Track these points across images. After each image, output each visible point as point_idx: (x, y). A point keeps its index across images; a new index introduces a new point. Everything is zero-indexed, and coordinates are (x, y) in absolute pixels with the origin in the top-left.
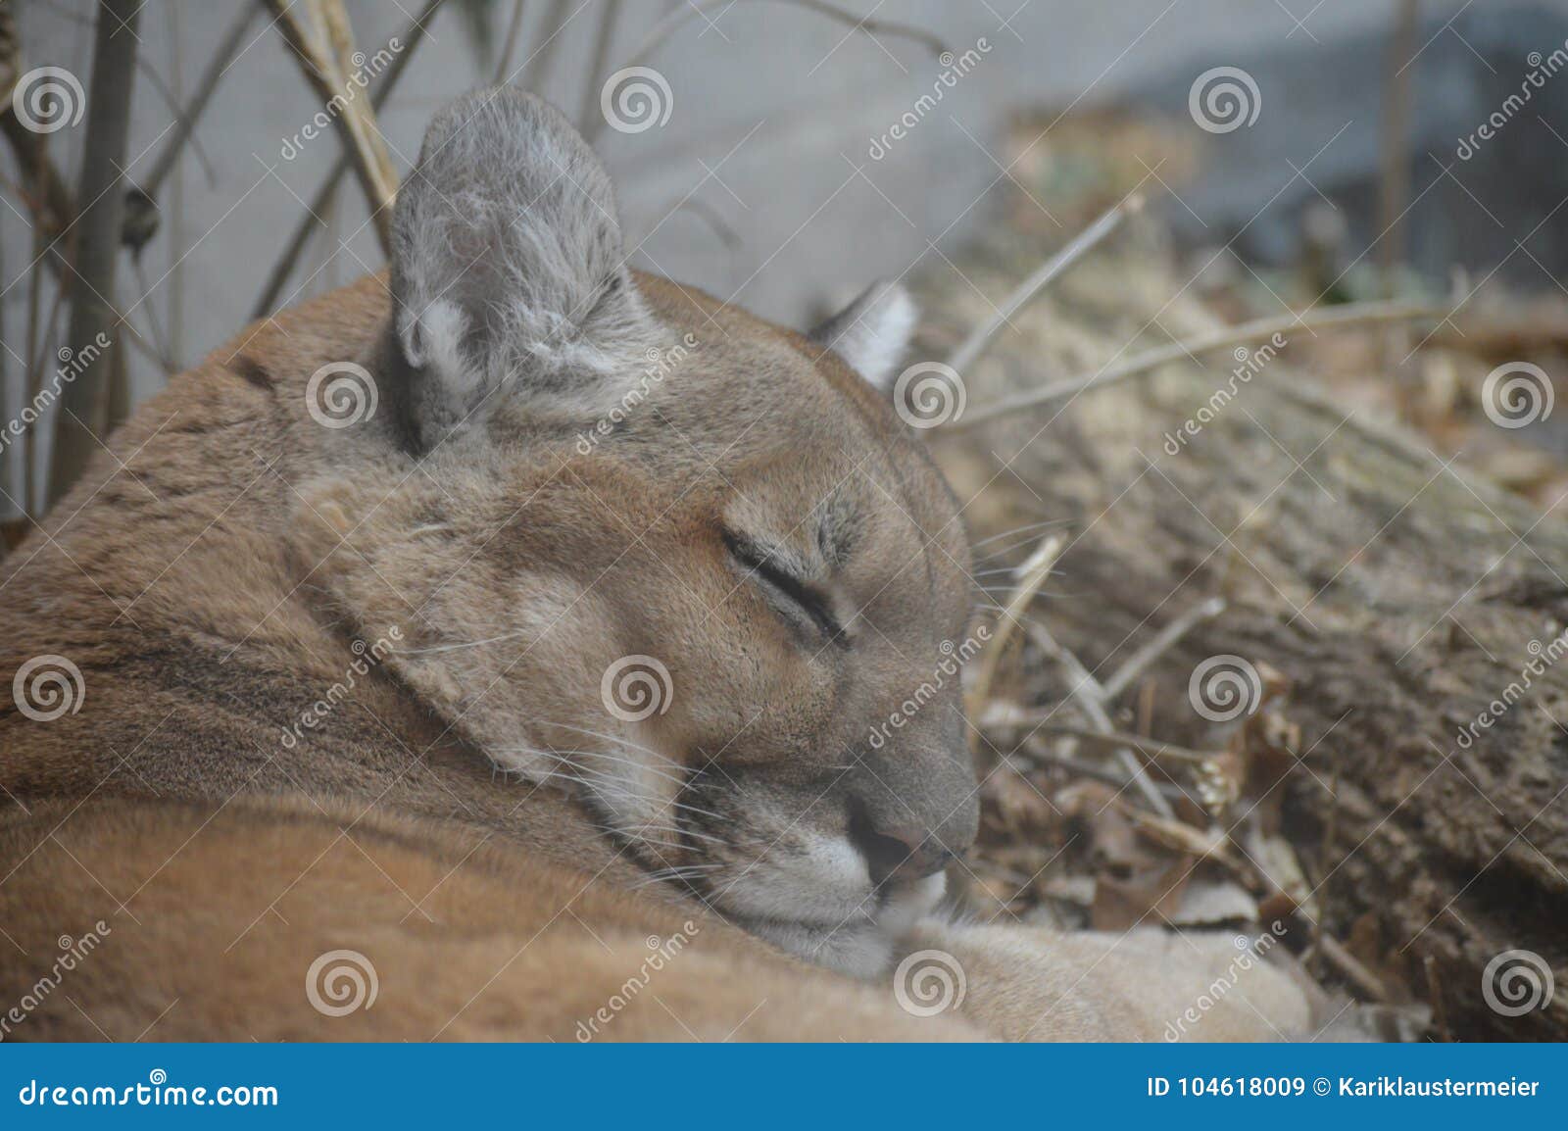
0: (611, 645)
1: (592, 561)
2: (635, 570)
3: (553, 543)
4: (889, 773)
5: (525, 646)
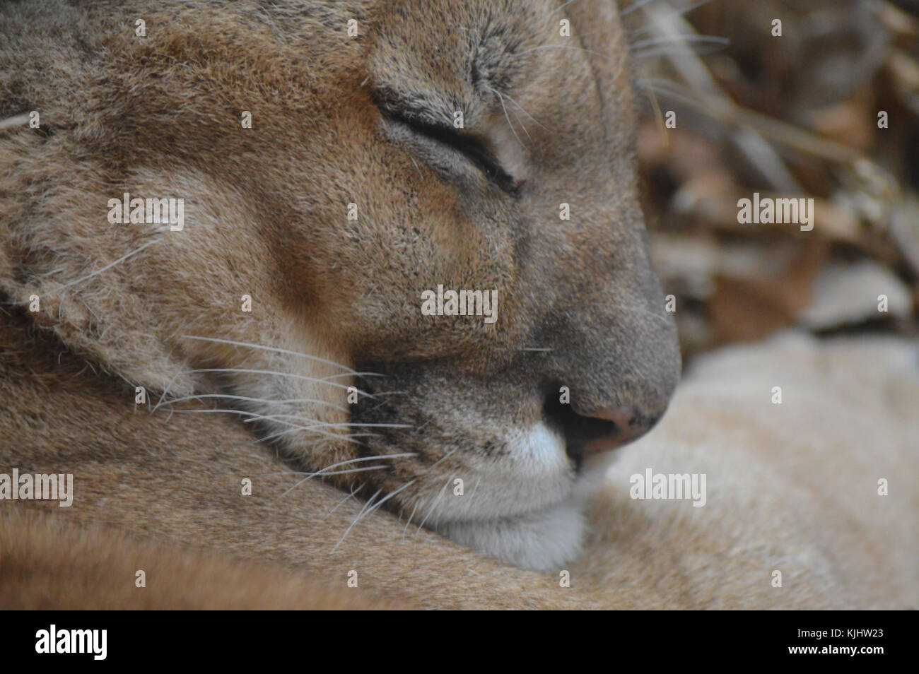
0: (256, 242)
1: (222, 150)
2: (276, 155)
3: (172, 133)
4: (588, 344)
5: (155, 257)
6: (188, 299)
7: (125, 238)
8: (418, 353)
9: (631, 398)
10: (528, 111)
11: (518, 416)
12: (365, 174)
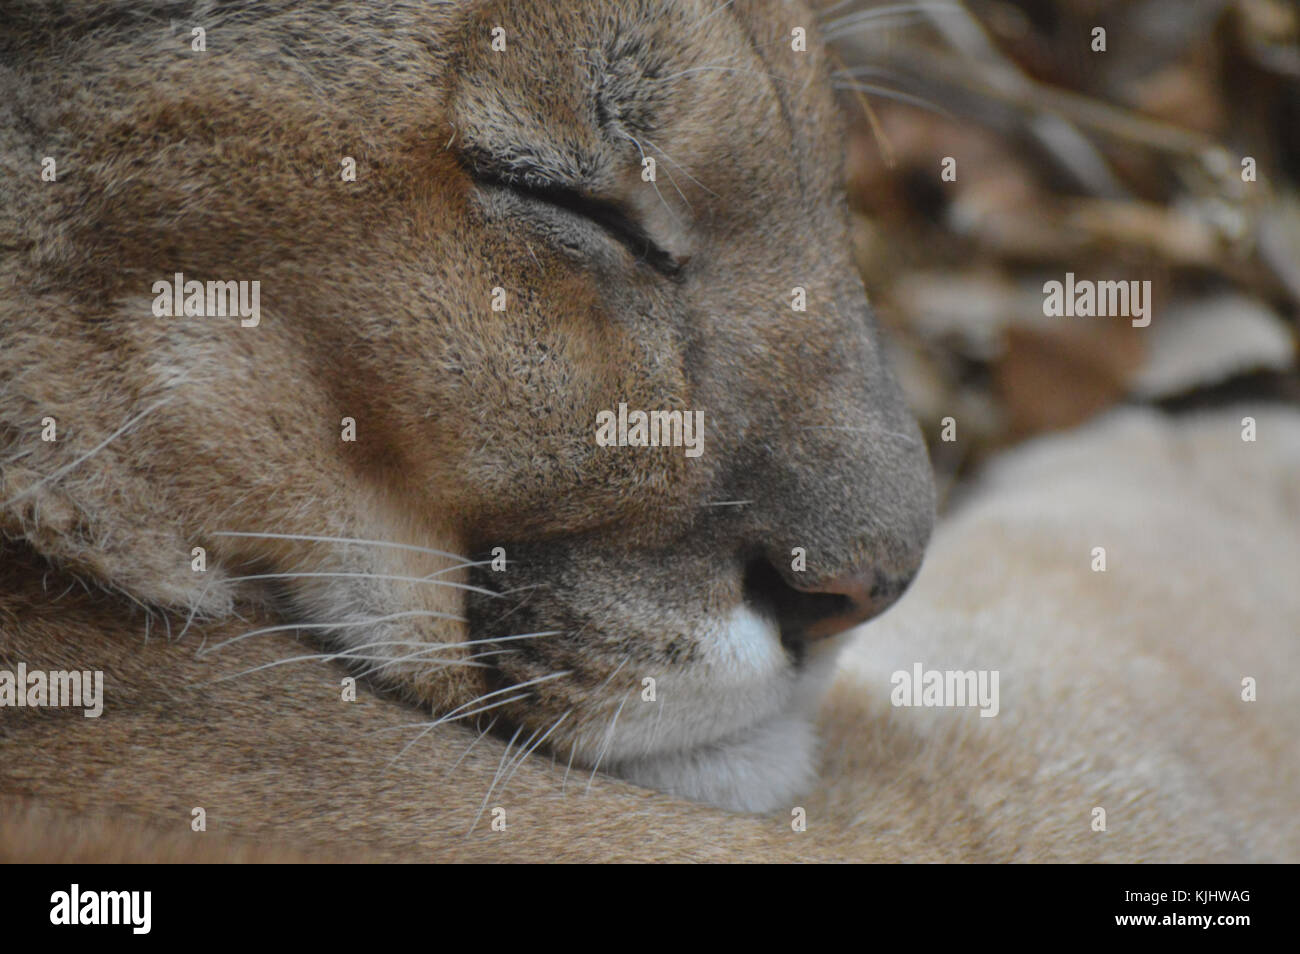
0: (309, 388)
1: (247, 261)
2: (328, 261)
3: (173, 244)
4: (801, 488)
5: (166, 424)
6: (218, 478)
7: (117, 399)
8: (558, 526)
9: (869, 560)
11: (711, 601)
12: (461, 275)
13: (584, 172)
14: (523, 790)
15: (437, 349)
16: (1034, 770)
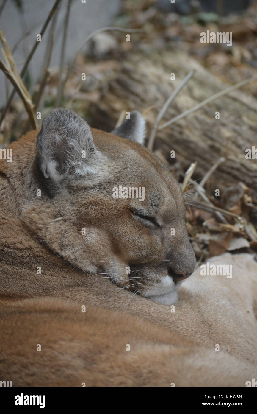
1: (100, 223)
2: (111, 223)
3: (90, 220)
4: (177, 259)
5: (88, 245)
6: (95, 253)
7: (82, 241)
8: (142, 262)
9: (186, 270)
10: (163, 212)
12: (130, 227)
13: (149, 213)
14: (135, 300)
15: (126, 237)
16: (208, 301)
